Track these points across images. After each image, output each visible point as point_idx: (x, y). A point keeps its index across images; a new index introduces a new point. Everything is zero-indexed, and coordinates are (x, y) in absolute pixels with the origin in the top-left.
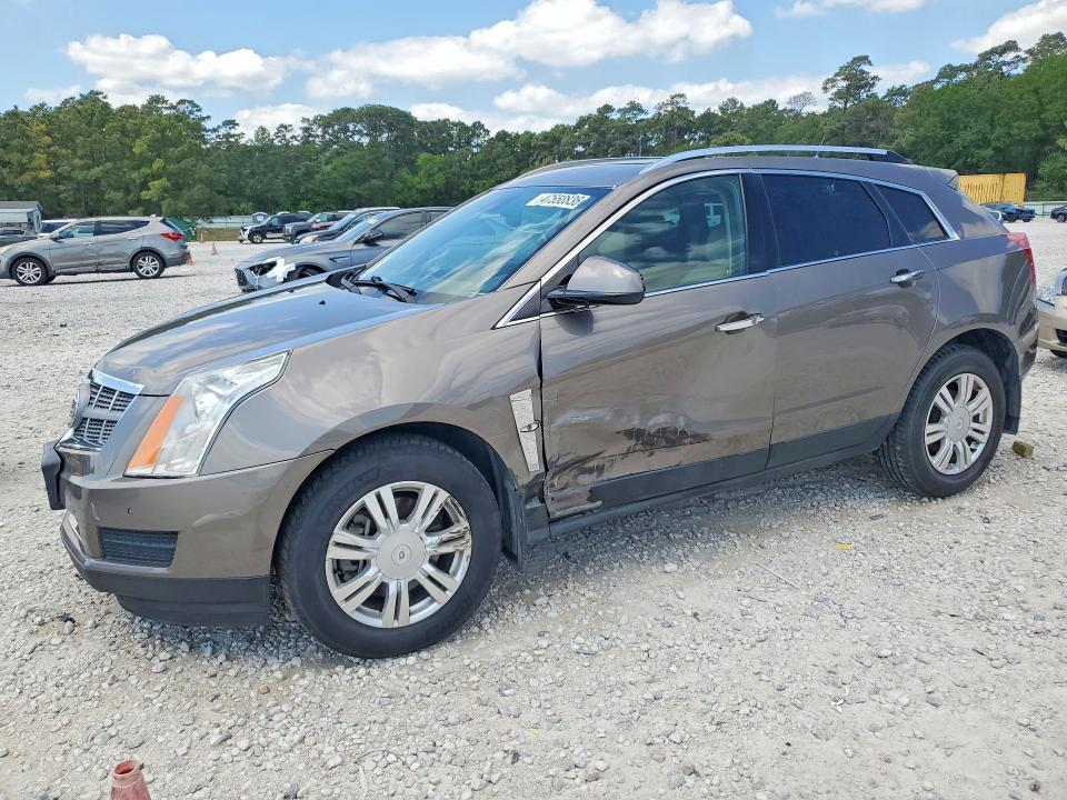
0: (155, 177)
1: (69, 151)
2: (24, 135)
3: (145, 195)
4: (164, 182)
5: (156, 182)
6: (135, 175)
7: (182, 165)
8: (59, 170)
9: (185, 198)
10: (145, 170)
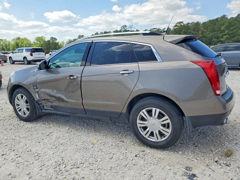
0: (225, 35)
1: (207, 30)
2: (198, 28)
3: (222, 39)
4: (227, 36)
5: (225, 36)
6: (220, 35)
7: (233, 31)
8: (203, 35)
9: (232, 40)
10: (223, 33)
